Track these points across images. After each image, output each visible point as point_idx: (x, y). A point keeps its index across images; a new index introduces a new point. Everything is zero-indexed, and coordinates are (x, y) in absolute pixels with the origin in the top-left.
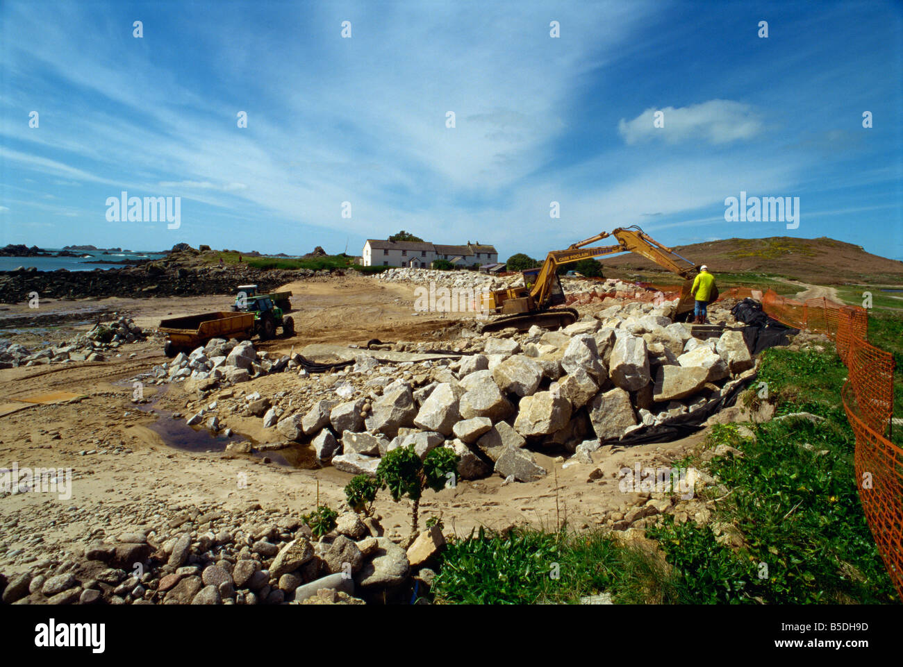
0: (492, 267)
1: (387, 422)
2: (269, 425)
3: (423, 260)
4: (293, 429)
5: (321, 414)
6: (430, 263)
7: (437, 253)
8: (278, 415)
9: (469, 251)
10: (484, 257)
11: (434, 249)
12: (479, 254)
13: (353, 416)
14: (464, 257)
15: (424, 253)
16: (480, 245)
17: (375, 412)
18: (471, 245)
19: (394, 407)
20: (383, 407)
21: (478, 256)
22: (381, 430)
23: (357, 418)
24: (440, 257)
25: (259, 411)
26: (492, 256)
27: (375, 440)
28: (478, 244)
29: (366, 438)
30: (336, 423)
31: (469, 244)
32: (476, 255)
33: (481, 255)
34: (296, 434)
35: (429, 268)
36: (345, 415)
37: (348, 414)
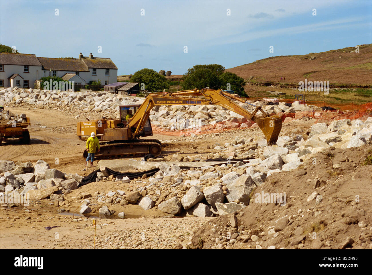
0: (121, 86)
1: (242, 196)
2: (150, 207)
3: (27, 77)
4: (175, 206)
5: (198, 194)
6: (35, 81)
7: (43, 69)
8: (155, 200)
9: (82, 66)
10: (101, 73)
11: (38, 63)
12: (94, 69)
13: (220, 193)
14: (77, 73)
15: (26, 69)
16: (94, 58)
17: (231, 191)
18: (84, 58)
19: (245, 186)
20: (236, 187)
21: (94, 73)
22: (241, 200)
23: (223, 195)
24: (47, 72)
25: (136, 200)
26: (111, 71)
27: (240, 206)
28: (92, 56)
29: (234, 205)
30: (209, 198)
31: (82, 56)
32: (91, 70)
33: (97, 70)
34: (178, 210)
35: (34, 87)
36: (215, 193)
37: (217, 192)
